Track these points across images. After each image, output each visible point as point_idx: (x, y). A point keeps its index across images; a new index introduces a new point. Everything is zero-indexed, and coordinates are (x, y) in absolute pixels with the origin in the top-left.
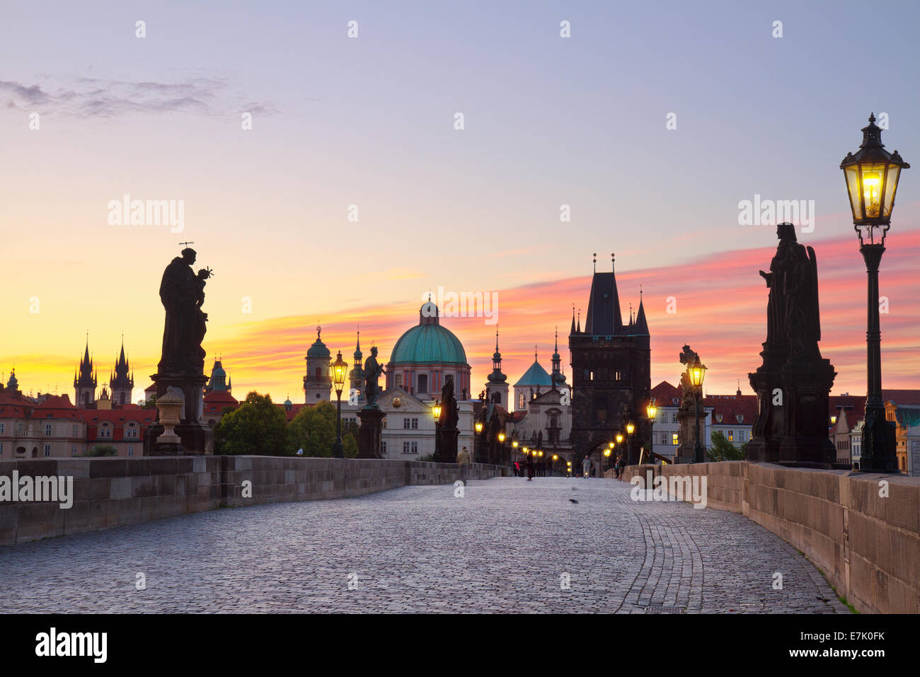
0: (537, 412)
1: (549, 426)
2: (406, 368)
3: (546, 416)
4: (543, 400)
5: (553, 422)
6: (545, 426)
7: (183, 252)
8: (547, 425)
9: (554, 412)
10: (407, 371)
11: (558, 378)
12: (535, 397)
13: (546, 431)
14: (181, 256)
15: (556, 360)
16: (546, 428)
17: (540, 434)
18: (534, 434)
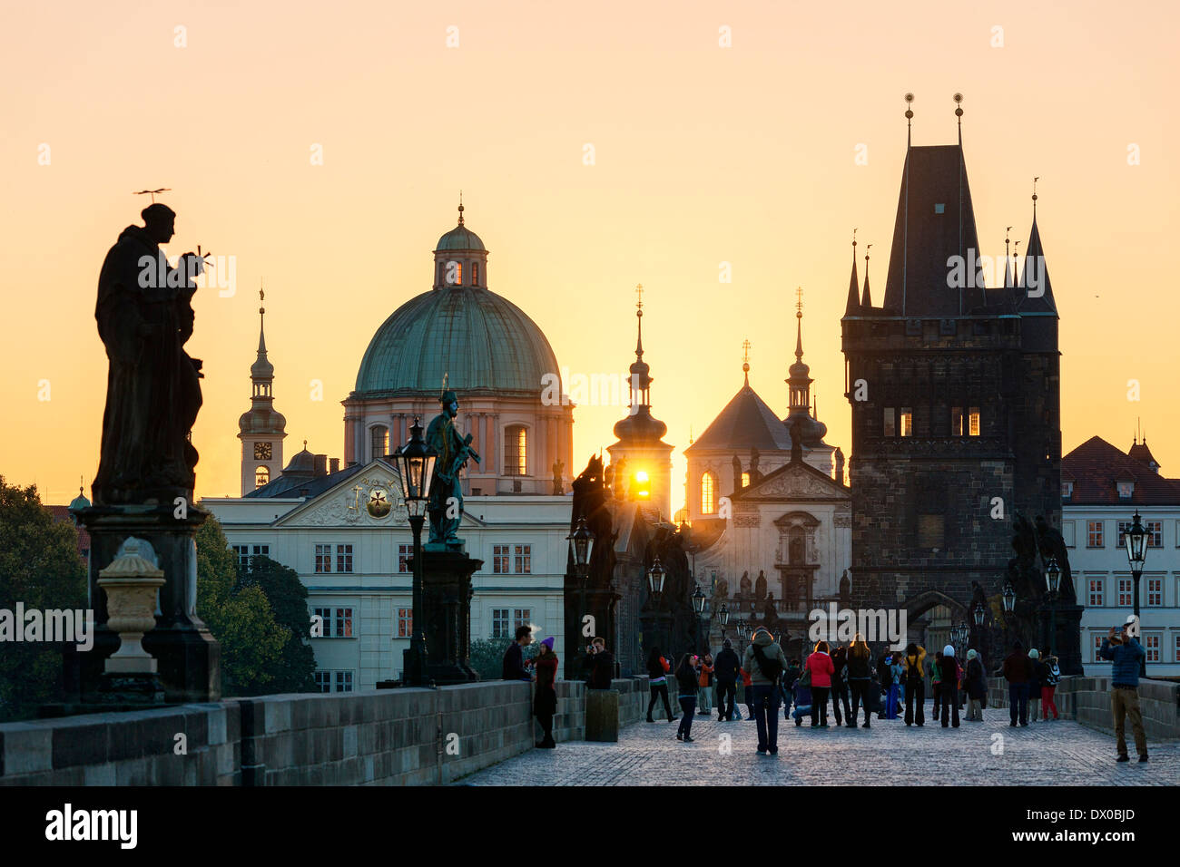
0: (755, 522)
1: (786, 561)
2: (398, 408)
3: (776, 532)
4: (767, 491)
5: (797, 548)
6: (773, 561)
7: (146, 214)
8: (779, 557)
9: (797, 522)
10: (401, 416)
11: (804, 429)
12: (746, 480)
13: (778, 574)
14: (141, 224)
15: (799, 379)
16: (777, 567)
17: (762, 581)
18: (745, 580)
